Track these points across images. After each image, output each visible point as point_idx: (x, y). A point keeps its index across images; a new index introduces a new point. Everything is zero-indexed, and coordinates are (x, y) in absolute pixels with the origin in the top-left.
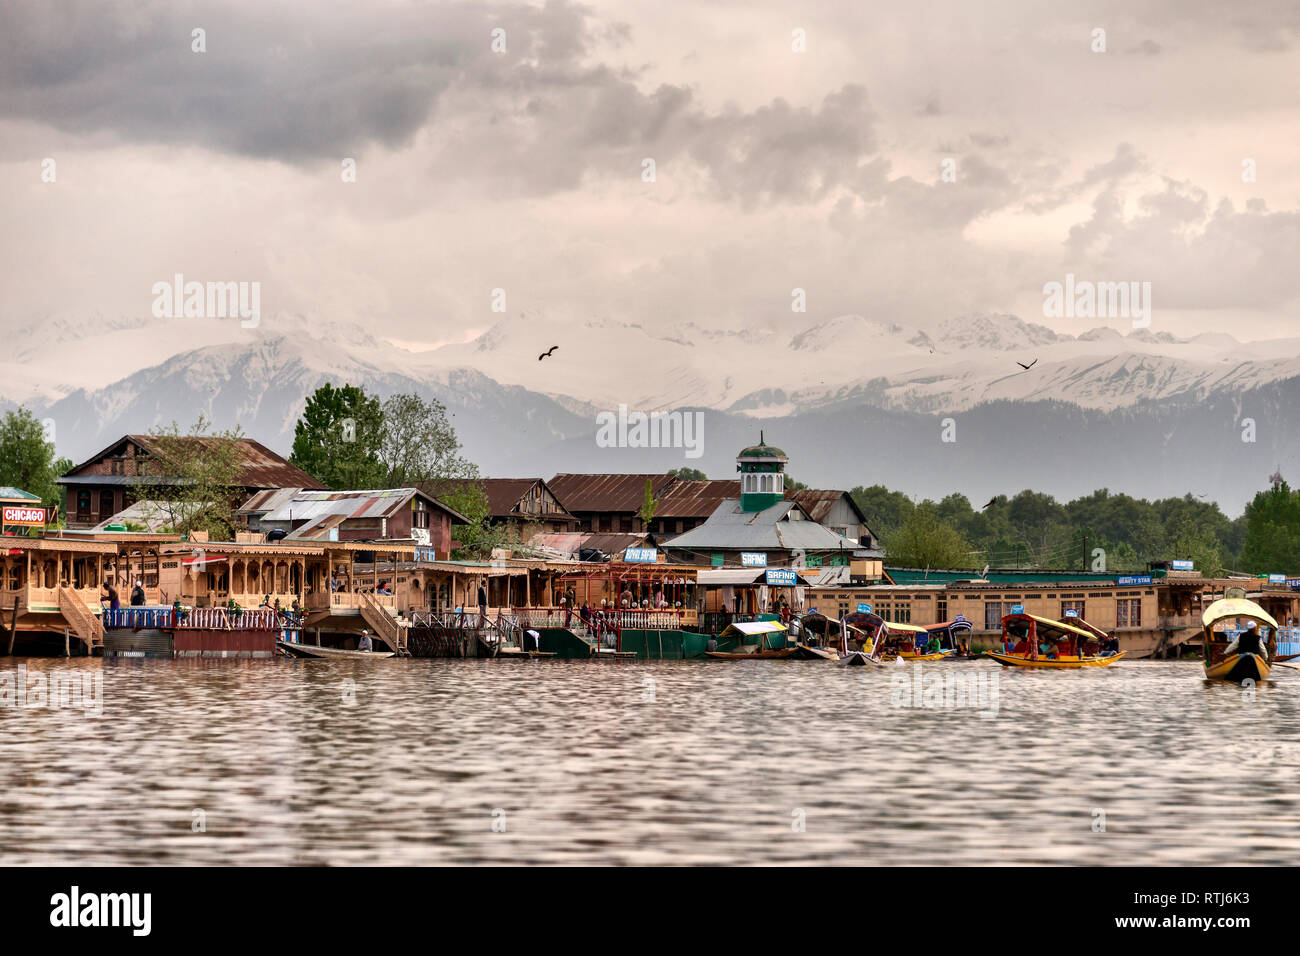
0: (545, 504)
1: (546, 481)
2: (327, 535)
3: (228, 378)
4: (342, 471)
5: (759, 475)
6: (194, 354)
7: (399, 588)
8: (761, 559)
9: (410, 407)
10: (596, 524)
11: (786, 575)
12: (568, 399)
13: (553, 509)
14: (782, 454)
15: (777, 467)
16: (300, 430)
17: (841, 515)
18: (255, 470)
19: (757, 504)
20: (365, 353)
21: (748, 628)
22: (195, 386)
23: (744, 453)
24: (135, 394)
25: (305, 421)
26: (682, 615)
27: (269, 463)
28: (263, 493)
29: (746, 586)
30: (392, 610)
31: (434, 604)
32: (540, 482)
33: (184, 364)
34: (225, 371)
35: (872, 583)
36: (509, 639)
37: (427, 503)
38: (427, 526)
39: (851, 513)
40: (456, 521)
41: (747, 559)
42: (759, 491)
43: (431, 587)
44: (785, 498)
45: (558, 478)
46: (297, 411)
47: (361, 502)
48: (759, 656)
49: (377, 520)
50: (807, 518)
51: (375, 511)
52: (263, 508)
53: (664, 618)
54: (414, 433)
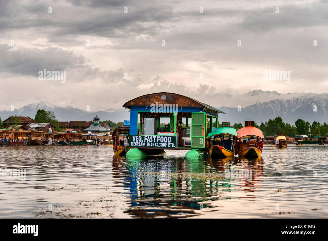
0: (68, 125)
1: (68, 122)
2: (33, 130)
3: (36, 107)
4: (40, 121)
5: (96, 121)
6: (31, 104)
7: (41, 136)
8: (91, 132)
9: (49, 112)
10: (75, 128)
11: (93, 134)
12: (83, 110)
13: (69, 126)
14: (99, 118)
15: (99, 120)
16: (36, 115)
17: (108, 126)
18: (28, 121)
19: (96, 125)
20: (55, 104)
21: (88, 141)
22: (32, 109)
23: (94, 118)
24: (23, 110)
25: (37, 114)
26: (79, 139)
27: (30, 120)
28: (29, 124)
29: (88, 136)
30: (40, 139)
31: (46, 138)
32: (67, 122)
33: (30, 106)
34: (36, 106)
35: (109, 135)
36: (56, 143)
37: (51, 125)
38: (51, 128)
39: (109, 126)
40: (55, 127)
41: (89, 132)
42: (96, 123)
43: (46, 136)
44: (100, 124)
45: (70, 121)
46: (35, 113)
47: (42, 125)
48: (89, 145)
49: (44, 127)
50: (103, 126)
51: (44, 126)
52: (29, 126)
53: (77, 140)
54: (50, 116)
